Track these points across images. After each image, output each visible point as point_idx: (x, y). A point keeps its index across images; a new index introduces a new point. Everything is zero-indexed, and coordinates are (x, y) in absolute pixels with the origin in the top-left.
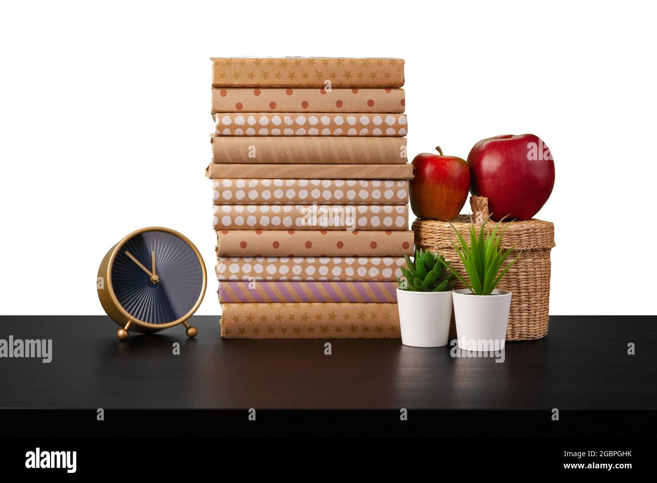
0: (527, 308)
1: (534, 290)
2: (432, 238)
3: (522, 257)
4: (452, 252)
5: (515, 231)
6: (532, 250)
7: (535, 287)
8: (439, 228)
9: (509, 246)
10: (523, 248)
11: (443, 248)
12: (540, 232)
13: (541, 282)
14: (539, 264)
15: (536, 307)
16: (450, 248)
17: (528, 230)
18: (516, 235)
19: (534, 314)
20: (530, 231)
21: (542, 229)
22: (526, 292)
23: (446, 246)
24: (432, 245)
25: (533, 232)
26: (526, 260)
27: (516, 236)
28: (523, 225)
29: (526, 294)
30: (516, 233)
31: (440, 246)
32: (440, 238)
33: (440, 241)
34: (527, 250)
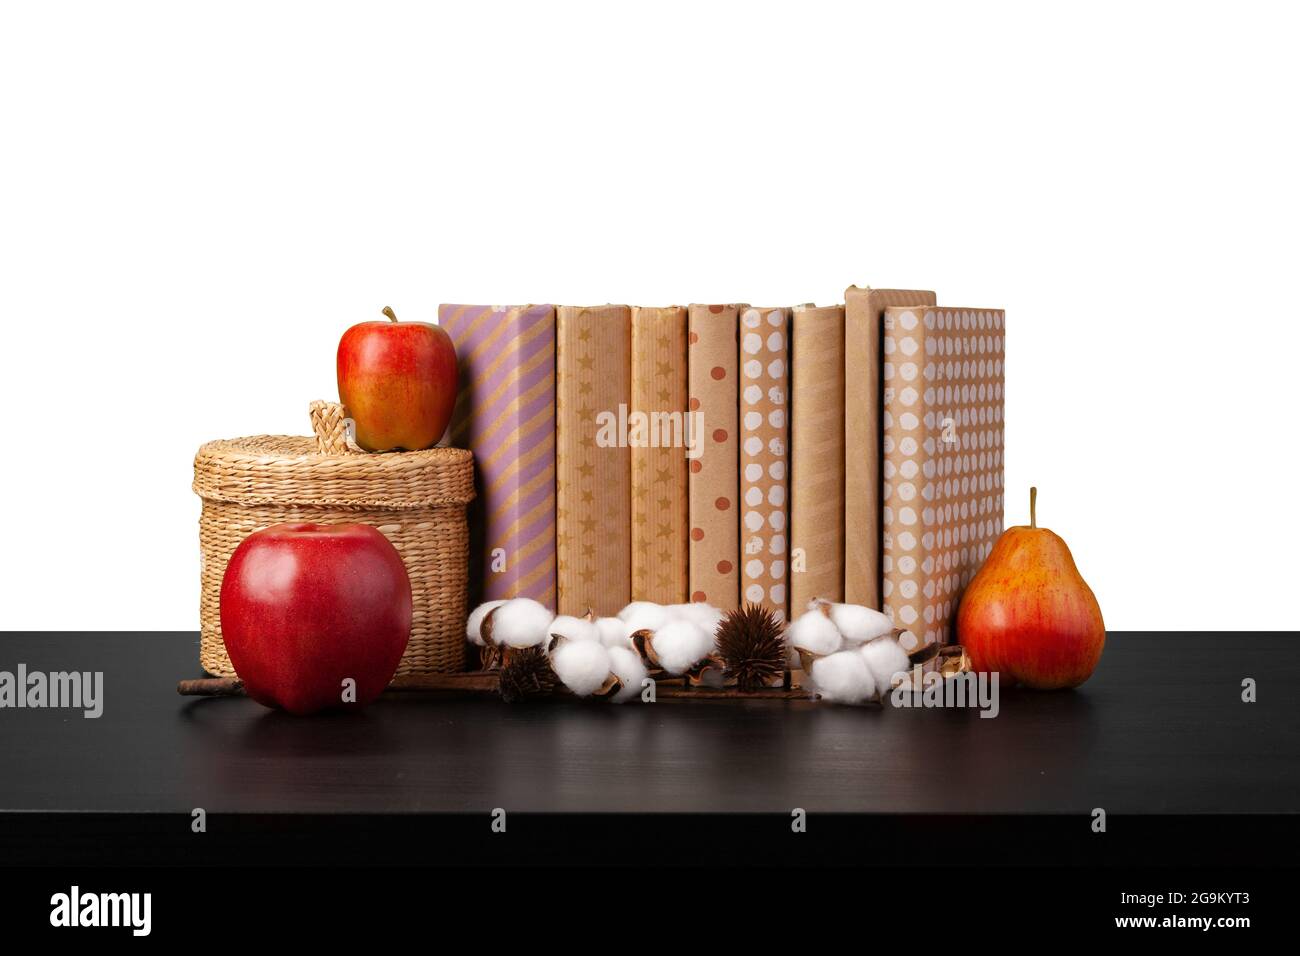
0: (423, 619)
1: (437, 584)
2: (235, 486)
3: (412, 520)
4: (274, 513)
5: (398, 471)
6: (431, 507)
7: (437, 579)
8: (249, 466)
9: (386, 500)
10: (415, 504)
11: (256, 506)
12: (446, 471)
13: (451, 569)
14: (445, 532)
15: (442, 616)
16: (271, 506)
17: (423, 468)
18: (400, 478)
19: (438, 629)
20: (427, 470)
21: (449, 466)
22: (420, 589)
23: (263, 502)
24: (234, 500)
25: (432, 472)
26: (420, 526)
27: (401, 481)
28: (413, 458)
29: (422, 592)
30: (400, 474)
31: (250, 501)
32: (250, 486)
33: (250, 491)
34: (421, 508)
